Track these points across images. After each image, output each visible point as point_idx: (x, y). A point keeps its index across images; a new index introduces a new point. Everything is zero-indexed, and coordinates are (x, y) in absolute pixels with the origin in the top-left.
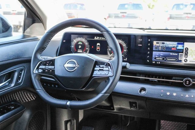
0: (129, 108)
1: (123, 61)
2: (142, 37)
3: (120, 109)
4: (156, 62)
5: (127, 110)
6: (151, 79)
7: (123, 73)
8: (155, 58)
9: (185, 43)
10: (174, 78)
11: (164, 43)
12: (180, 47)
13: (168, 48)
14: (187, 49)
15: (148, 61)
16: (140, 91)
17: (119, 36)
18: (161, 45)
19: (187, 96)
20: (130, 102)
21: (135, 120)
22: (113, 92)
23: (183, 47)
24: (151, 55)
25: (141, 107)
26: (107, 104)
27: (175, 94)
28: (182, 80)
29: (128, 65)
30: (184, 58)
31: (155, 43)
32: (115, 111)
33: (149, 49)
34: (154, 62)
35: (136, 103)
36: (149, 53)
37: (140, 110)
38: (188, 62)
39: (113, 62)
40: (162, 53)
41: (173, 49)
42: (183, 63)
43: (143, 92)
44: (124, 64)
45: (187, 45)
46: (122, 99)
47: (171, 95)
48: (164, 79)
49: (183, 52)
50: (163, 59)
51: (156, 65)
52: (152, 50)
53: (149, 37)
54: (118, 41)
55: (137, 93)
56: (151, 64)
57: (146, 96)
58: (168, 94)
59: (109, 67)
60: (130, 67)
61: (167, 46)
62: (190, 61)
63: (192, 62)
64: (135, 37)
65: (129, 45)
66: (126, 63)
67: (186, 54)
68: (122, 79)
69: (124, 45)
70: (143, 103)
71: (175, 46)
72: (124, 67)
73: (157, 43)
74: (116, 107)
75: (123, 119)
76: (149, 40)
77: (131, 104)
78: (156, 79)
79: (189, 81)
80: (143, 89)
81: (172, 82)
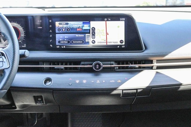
0: (33, 104)
1: (21, 49)
2: (42, 17)
3: (24, 106)
4: (60, 46)
5: (32, 107)
6: (56, 67)
7: (21, 63)
8: (59, 42)
9: (91, 22)
10: (82, 63)
11: (67, 24)
12: (86, 27)
13: (73, 29)
14: (94, 29)
15: (51, 46)
16: (45, 83)
17: (12, 18)
18: (65, 26)
19: (98, 82)
20: (34, 97)
21: (44, 116)
22: (11, 87)
23: (90, 26)
24: (54, 38)
25: (47, 101)
26: (7, 103)
27: (85, 81)
28: (92, 64)
29: (27, 53)
30: (92, 40)
31: (57, 24)
32: (18, 109)
33: (51, 31)
34: (58, 47)
35: (41, 97)
36: (51, 36)
37: (47, 104)
38: (96, 44)
39: (7, 50)
40: (67, 36)
41: (78, 30)
42: (91, 45)
43: (49, 83)
44: (22, 51)
45: (93, 24)
46: (24, 94)
47: (81, 83)
48: (71, 65)
49: (89, 33)
50: (69, 42)
51: (61, 50)
52: (54, 33)
53: (50, 17)
54: (10, 25)
55: (42, 85)
56: (55, 49)
57: (52, 87)
58: (77, 82)
59: (3, 57)
61: (71, 27)
62: (99, 42)
63: (101, 42)
64: (33, 18)
65: (26, 28)
66: (24, 51)
67: (94, 34)
68: (20, 70)
69: (21, 29)
70: (50, 96)
71: (81, 26)
72: (22, 56)
73: (60, 24)
74: (18, 104)
75: (29, 117)
76: (50, 21)
77: (36, 99)
78: (62, 67)
80: (48, 80)
81: (81, 67)
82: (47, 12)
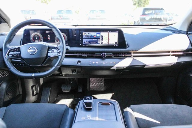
0: (72, 73)
1: (66, 46)
2: (76, 30)
3: (66, 75)
4: (85, 45)
5: (71, 75)
6: (83, 55)
7: (66, 53)
8: (85, 43)
9: (101, 33)
10: (96, 53)
11: (89, 34)
12: (98, 35)
13: (91, 36)
14: (102, 36)
15: (81, 45)
16: (78, 63)
17: (62, 30)
18: (88, 35)
19: (104, 63)
20: (72, 70)
21: (75, 80)
22: (61, 65)
23: (100, 35)
24: (82, 41)
25: (78, 72)
26: (58, 73)
27: (97, 63)
28: (101, 54)
29: (69, 48)
30: (101, 42)
31: (84, 33)
32: (63, 76)
33: (80, 37)
34: (84, 45)
35: (75, 70)
36: (80, 40)
37: (78, 74)
38: (103, 44)
39: (60, 46)
40: (88, 40)
41: (94, 37)
42: (100, 45)
43: (79, 63)
44: (67, 47)
45: (102, 34)
46: (67, 68)
47: (95, 63)
48: (90, 54)
49: (100, 38)
50: (89, 43)
51: (85, 47)
52: (82, 38)
53: (80, 30)
54: (62, 34)
55: (76, 64)
56: (82, 46)
57: (81, 65)
58: (94, 63)
59: (58, 50)
60: (71, 49)
61: (91, 35)
62: (104, 43)
63: (105, 43)
64: (72, 30)
65: (68, 36)
67: (102, 39)
68: (66, 57)
69: (65, 36)
70: (80, 70)
71: (96, 35)
72: (67, 49)
73: (85, 34)
74: (63, 73)
75: (68, 80)
76: (80, 32)
77: (73, 71)
78: (86, 55)
79: (105, 55)
80: (79, 62)
81: (95, 56)
82: (77, 28)
